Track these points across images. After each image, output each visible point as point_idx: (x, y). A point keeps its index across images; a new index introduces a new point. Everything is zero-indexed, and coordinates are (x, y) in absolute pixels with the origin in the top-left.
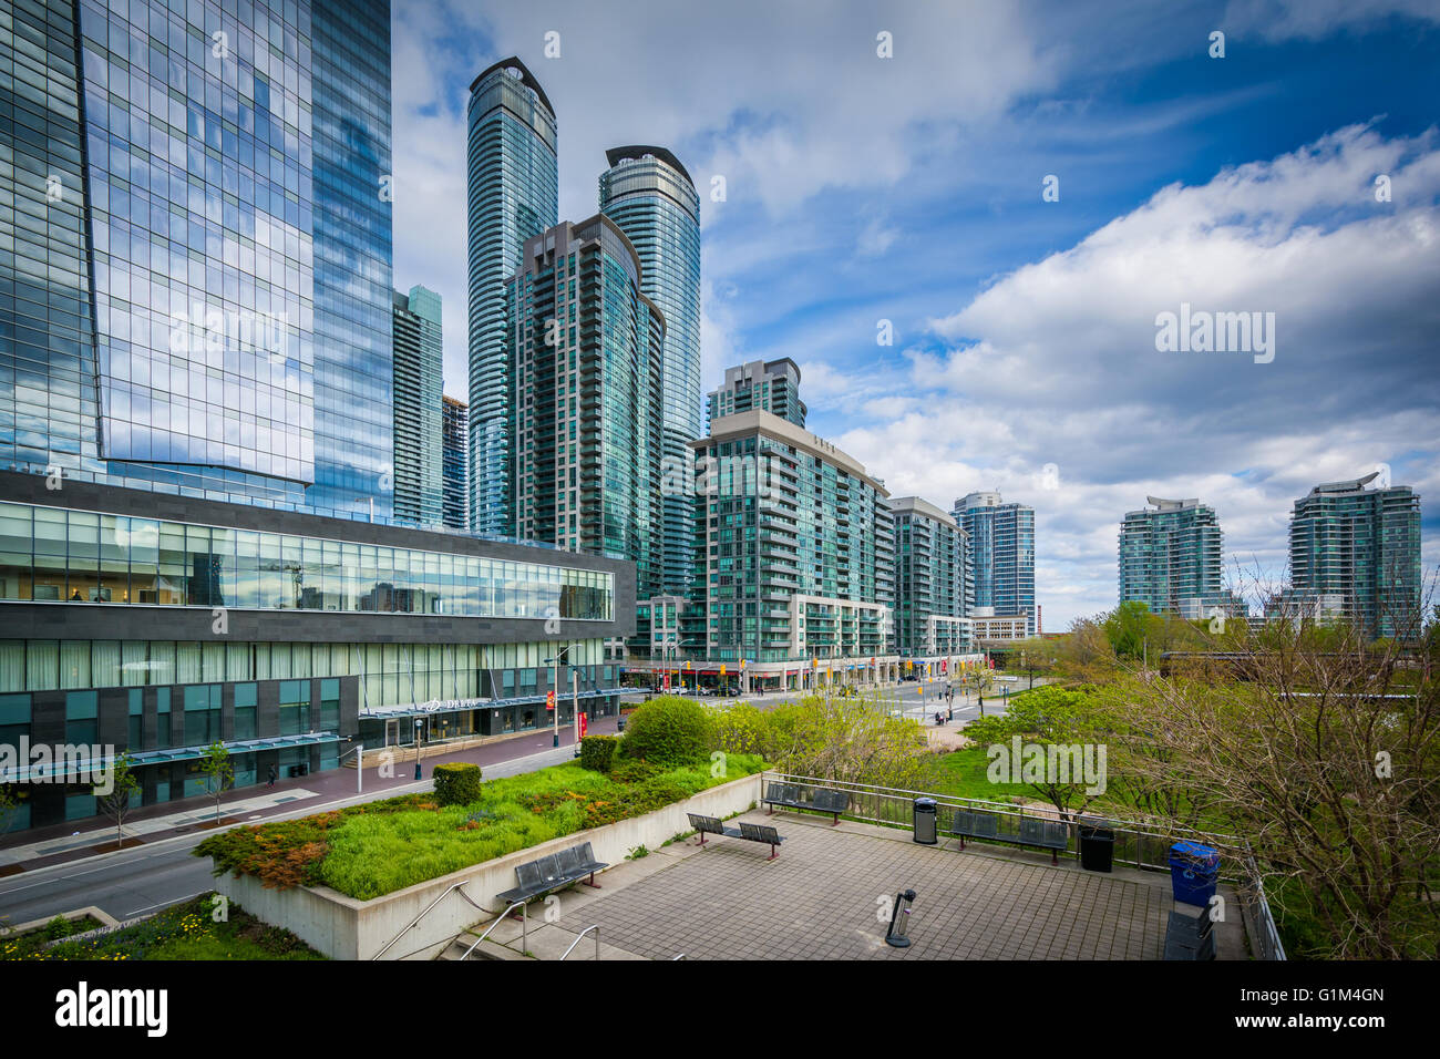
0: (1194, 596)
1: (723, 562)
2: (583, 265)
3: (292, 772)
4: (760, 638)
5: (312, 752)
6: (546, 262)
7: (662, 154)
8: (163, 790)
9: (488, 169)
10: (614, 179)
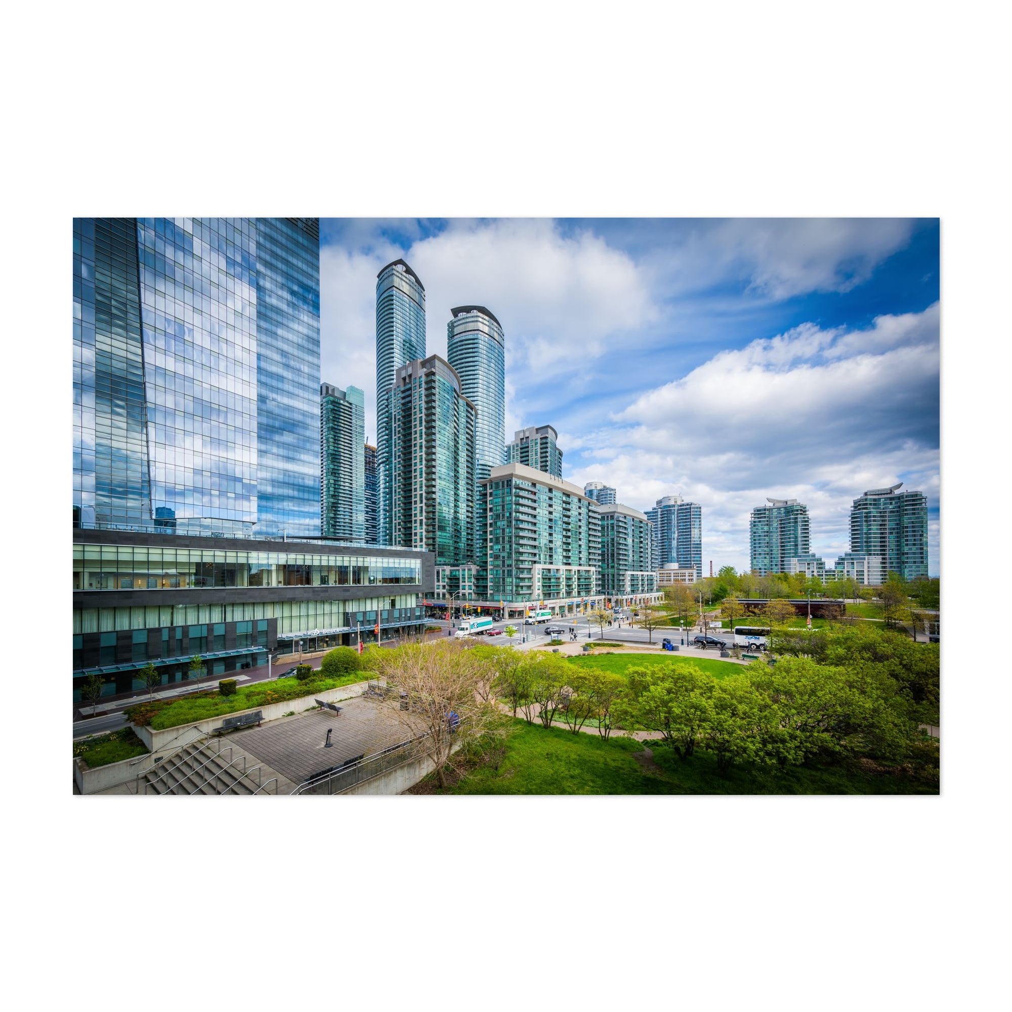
0: (793, 557)
1: (496, 547)
2: (426, 383)
3: (243, 666)
4: (514, 589)
5: (254, 656)
6: (407, 381)
7: (483, 310)
8: (179, 676)
9: (386, 322)
10: (455, 324)
